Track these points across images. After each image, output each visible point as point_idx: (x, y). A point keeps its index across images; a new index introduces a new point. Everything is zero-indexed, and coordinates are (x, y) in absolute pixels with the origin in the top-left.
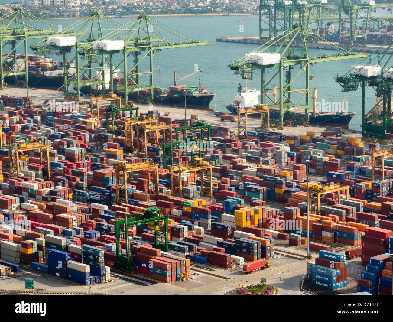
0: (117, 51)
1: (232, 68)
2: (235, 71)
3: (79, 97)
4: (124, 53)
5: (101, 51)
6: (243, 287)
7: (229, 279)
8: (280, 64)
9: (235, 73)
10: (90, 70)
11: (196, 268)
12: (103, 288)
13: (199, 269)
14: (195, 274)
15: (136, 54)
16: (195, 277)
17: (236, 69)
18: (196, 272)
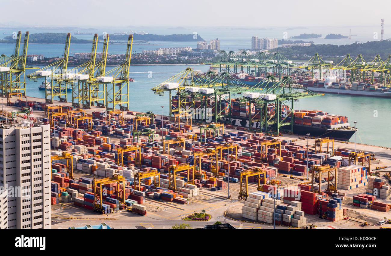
0: (109, 83)
1: (153, 90)
2: (154, 92)
3: (90, 107)
4: (113, 83)
5: (100, 82)
6: (192, 215)
7: (185, 210)
8: (179, 88)
9: (155, 93)
10: (97, 93)
11: (167, 204)
12: (115, 216)
13: (168, 205)
14: (166, 207)
15: (119, 84)
16: (167, 209)
17: (155, 90)
18: (167, 206)
